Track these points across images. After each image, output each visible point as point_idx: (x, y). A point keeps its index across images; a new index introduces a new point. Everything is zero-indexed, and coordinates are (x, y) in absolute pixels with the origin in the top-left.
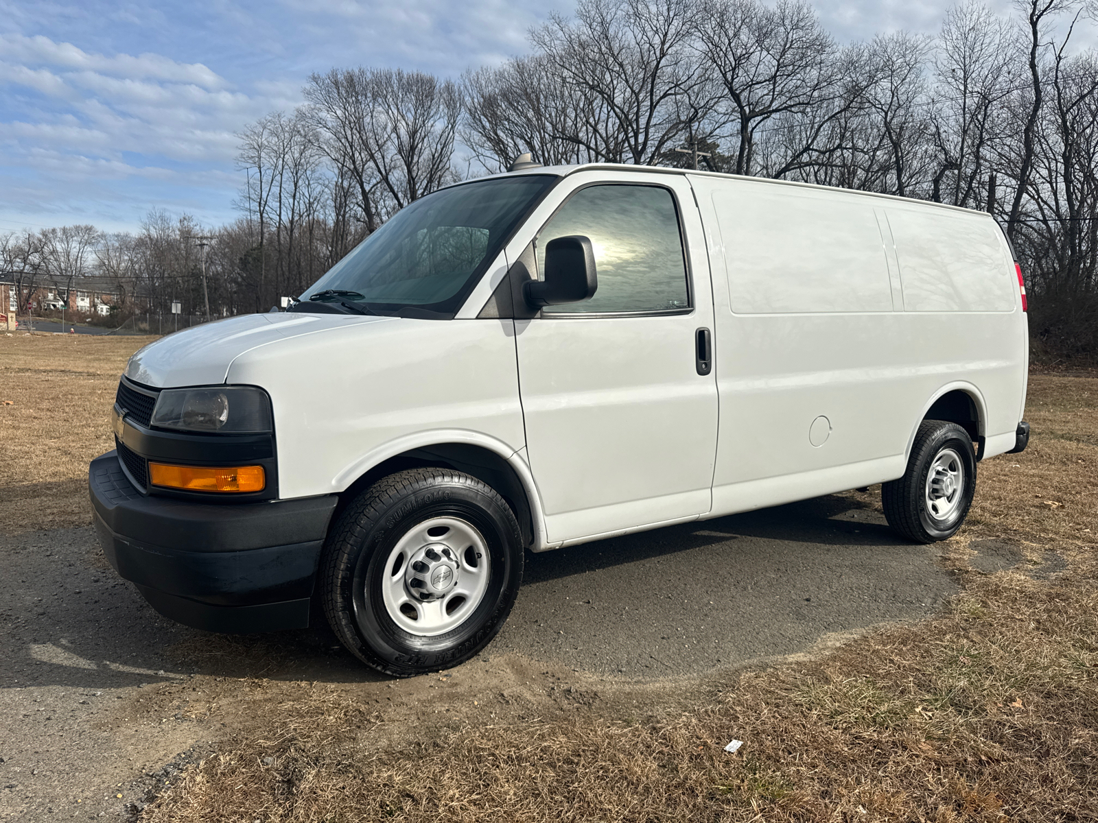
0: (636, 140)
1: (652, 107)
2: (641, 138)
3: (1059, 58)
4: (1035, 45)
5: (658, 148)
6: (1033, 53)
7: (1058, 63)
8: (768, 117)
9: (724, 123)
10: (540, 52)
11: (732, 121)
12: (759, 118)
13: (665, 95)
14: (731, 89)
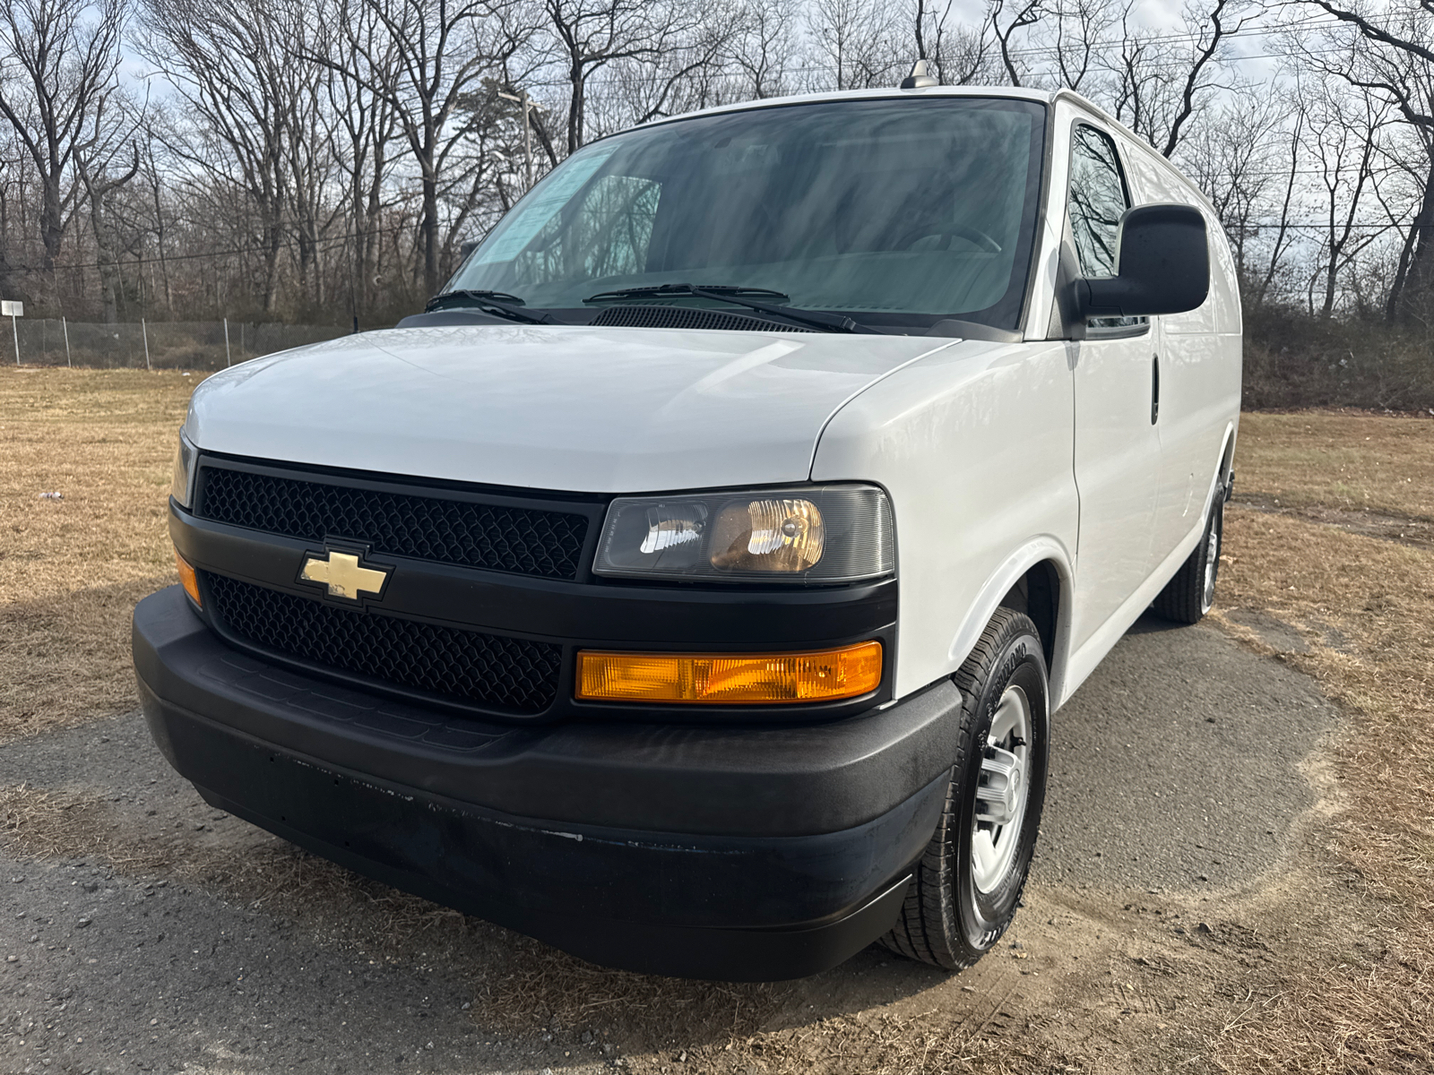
0: (423, 73)
1: (445, 30)
2: (430, 72)
3: (940, 32)
4: (921, 12)
5: (454, 90)
6: (918, 21)
7: (939, 36)
8: (603, 63)
9: (539, 65)
11: (551, 63)
12: (592, 64)
13: (461, 15)
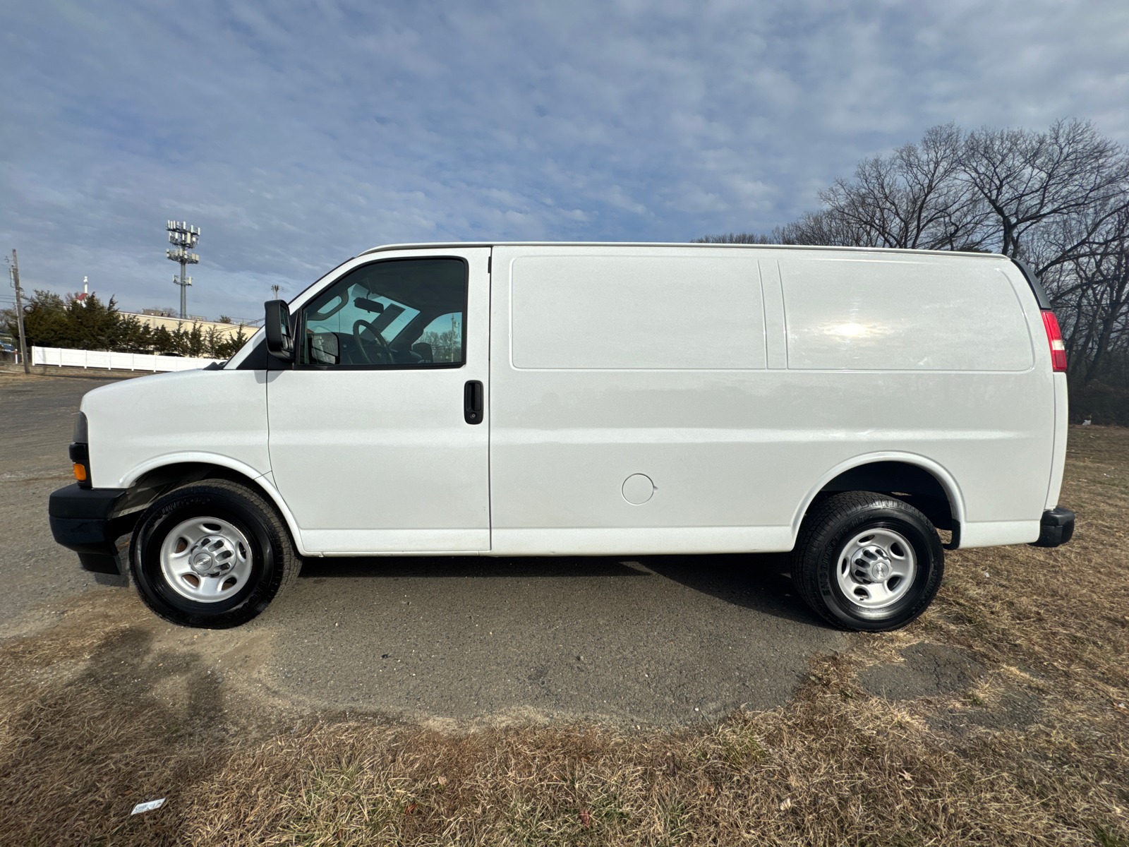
1: (919, 230)
10: (827, 207)
14: (995, 206)
